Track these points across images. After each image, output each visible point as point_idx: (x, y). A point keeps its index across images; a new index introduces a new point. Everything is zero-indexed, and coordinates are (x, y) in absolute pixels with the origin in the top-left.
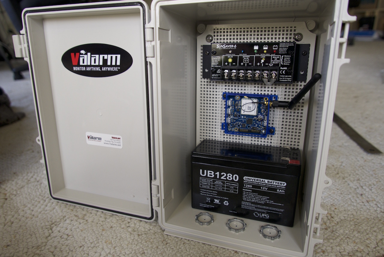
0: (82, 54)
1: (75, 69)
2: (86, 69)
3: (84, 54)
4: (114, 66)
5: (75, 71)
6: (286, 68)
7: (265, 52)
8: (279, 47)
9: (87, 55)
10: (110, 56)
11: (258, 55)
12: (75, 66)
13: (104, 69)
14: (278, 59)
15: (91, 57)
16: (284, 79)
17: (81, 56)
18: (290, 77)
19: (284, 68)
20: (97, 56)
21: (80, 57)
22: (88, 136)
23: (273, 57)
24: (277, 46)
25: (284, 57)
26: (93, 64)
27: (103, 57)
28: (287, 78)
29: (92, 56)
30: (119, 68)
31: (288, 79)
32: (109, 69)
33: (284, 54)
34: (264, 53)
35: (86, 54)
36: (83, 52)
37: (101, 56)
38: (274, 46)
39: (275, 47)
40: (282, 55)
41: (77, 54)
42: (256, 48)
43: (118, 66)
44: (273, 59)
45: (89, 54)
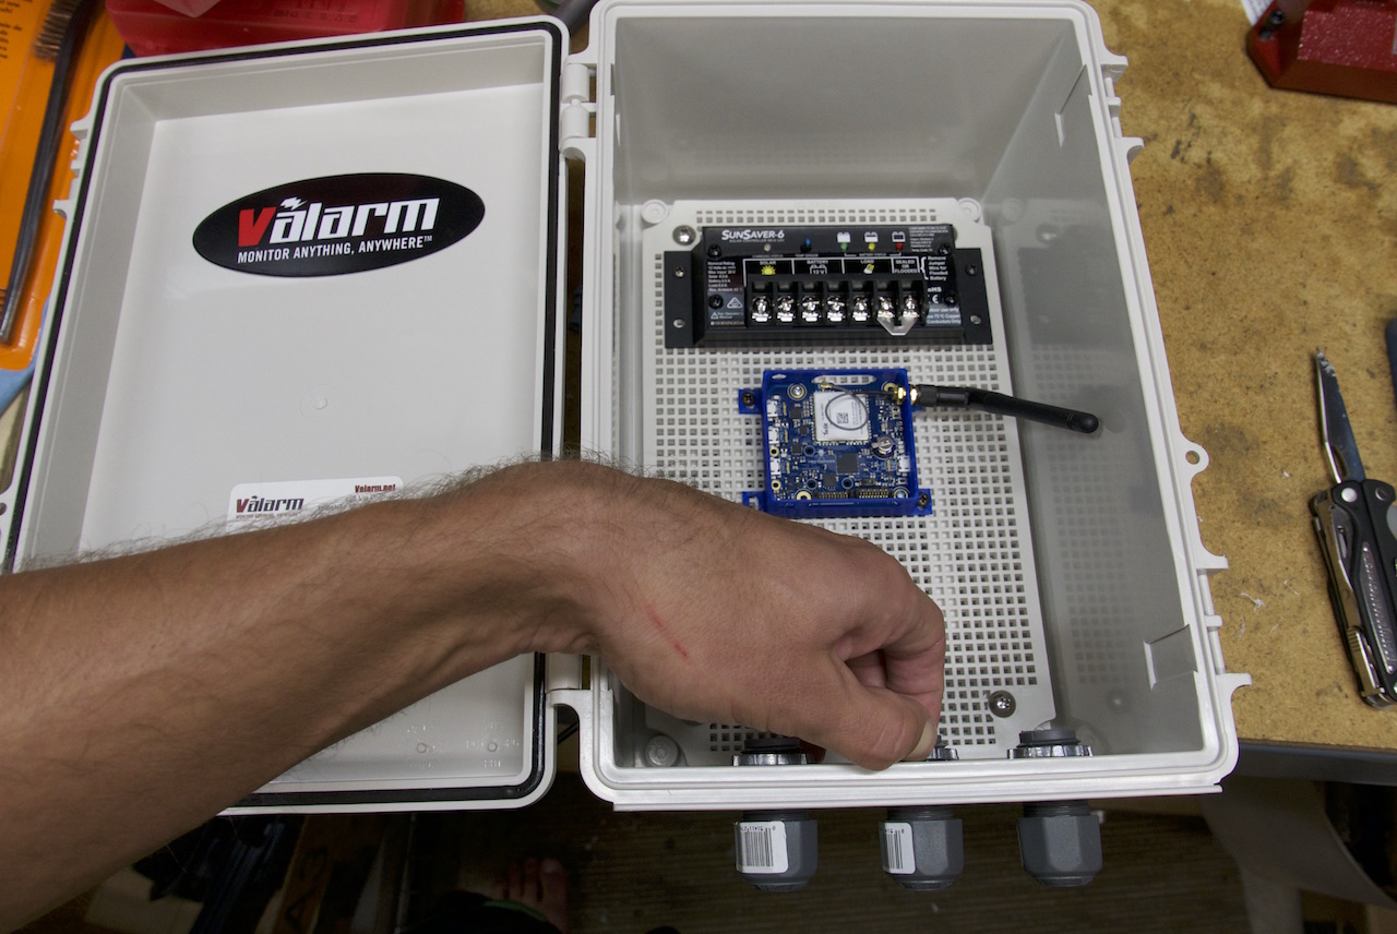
0: (289, 209)
1: (242, 258)
2: (291, 254)
3: (296, 210)
4: (408, 234)
5: (242, 264)
6: (939, 290)
7: (871, 247)
8: (908, 237)
9: (305, 212)
10: (396, 207)
11: (853, 257)
12: (248, 249)
13: (367, 247)
14: (913, 266)
15: (322, 214)
16: (940, 319)
17: (279, 215)
18: (954, 313)
19: (934, 289)
20: (347, 211)
21: (275, 218)
22: (239, 501)
23: (898, 262)
24: (901, 233)
25: (927, 262)
26: (325, 233)
27: (372, 211)
28: (947, 316)
29: (327, 211)
30: (430, 238)
31: (951, 316)
32: (387, 245)
33: (926, 254)
34: (869, 251)
35: (305, 208)
36: (293, 202)
37: (364, 210)
38: (895, 233)
39: (896, 237)
40: (920, 255)
41: (267, 212)
42: (844, 238)
43: (427, 232)
44: (898, 267)
45: (315, 208)
